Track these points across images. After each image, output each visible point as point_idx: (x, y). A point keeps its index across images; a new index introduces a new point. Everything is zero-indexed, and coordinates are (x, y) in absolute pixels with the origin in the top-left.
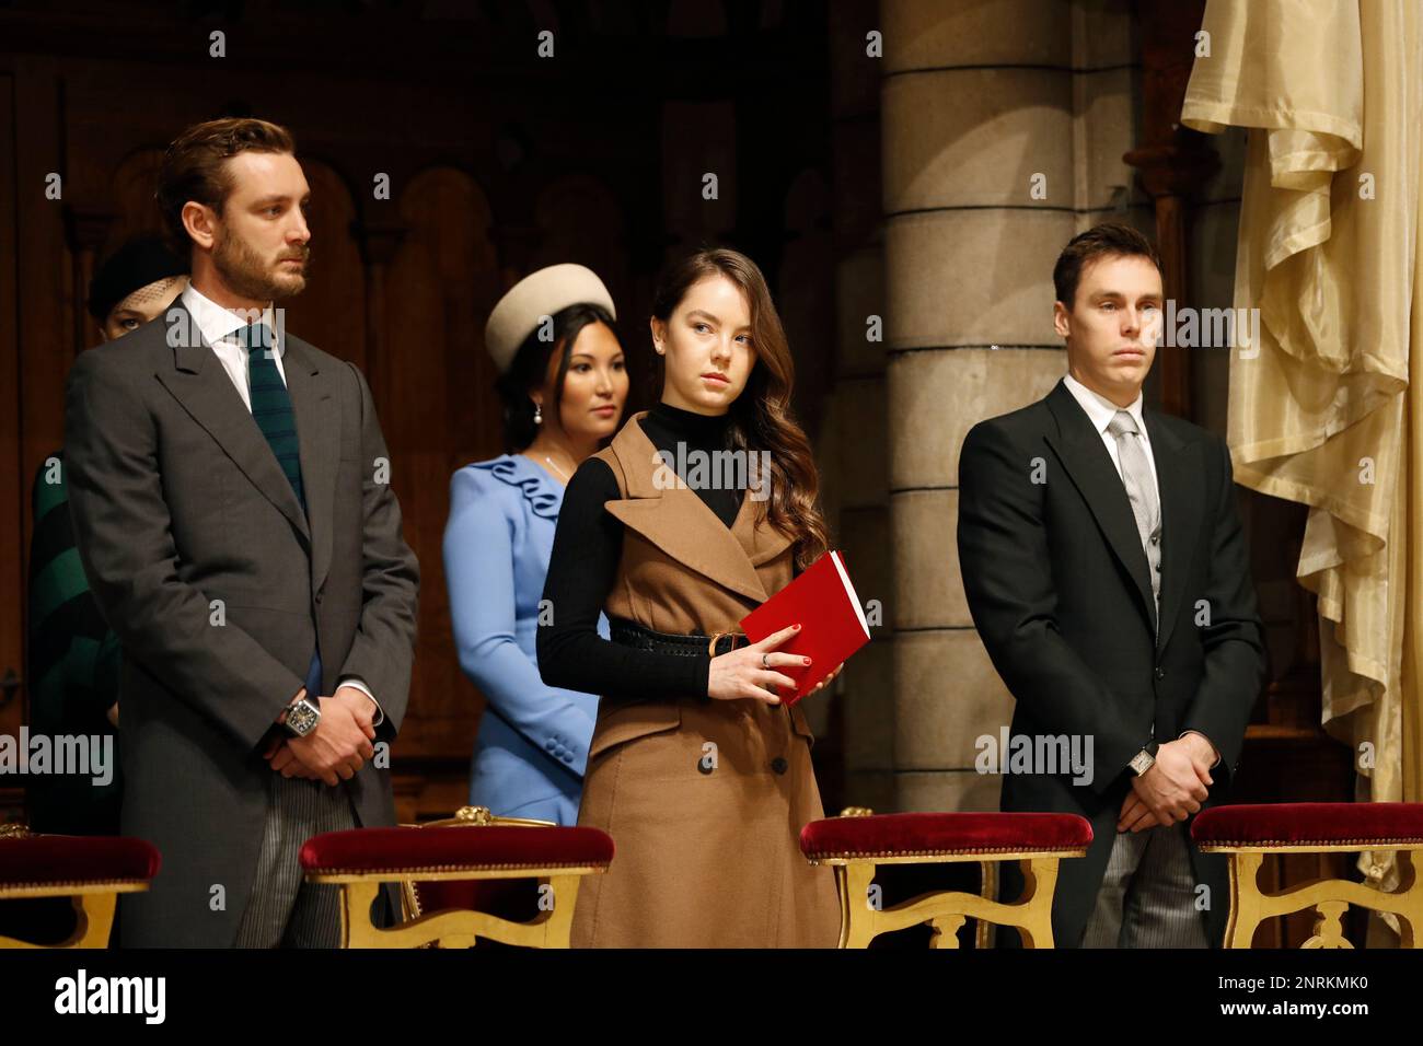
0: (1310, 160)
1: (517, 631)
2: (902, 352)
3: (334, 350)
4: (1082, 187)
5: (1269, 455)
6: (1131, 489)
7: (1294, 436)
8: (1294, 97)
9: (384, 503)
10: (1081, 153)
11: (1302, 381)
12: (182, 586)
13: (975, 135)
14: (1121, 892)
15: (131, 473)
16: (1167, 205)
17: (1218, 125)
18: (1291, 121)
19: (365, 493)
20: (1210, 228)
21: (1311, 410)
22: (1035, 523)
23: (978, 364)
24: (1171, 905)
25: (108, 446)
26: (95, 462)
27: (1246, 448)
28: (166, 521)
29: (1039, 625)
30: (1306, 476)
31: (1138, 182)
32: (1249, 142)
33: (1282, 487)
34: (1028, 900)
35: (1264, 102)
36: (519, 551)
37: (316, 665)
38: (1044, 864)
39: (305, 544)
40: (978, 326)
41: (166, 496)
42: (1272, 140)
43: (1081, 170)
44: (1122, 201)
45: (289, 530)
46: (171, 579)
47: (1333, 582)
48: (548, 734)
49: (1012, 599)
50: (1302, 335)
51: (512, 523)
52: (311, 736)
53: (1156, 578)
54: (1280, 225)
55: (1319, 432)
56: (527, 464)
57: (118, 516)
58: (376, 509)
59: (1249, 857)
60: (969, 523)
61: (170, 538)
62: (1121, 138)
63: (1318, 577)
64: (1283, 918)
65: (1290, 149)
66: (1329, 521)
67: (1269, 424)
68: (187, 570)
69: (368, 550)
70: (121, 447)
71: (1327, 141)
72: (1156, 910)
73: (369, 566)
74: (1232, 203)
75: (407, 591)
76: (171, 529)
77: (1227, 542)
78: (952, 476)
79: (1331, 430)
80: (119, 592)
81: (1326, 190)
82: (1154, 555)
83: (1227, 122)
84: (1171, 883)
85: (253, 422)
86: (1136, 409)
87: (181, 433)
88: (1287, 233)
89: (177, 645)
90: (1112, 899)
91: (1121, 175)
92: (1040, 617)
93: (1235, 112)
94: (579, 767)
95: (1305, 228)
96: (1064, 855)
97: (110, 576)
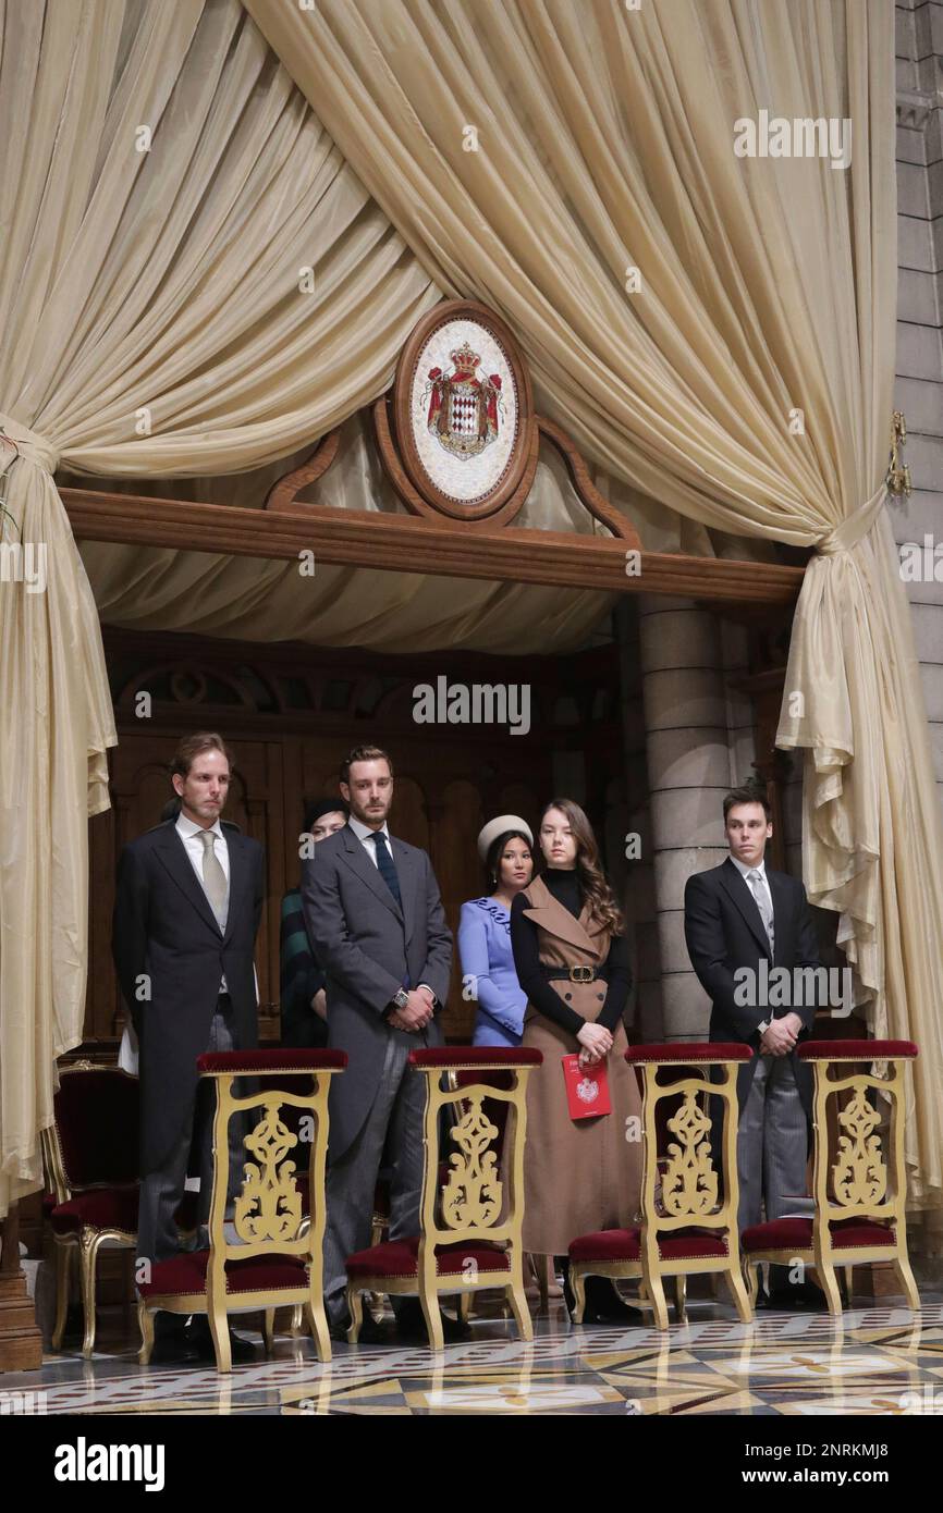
0: (832, 760)
1: (490, 973)
2: (660, 851)
3: (414, 844)
4: (734, 779)
5: (821, 890)
6: (759, 903)
7: (831, 882)
8: (823, 734)
9: (437, 909)
10: (733, 765)
11: (834, 858)
12: (349, 943)
13: (685, 758)
14: (763, 1084)
15: (325, 894)
16: (771, 784)
17: (791, 747)
18: (822, 744)
19: (428, 904)
20: (790, 794)
21: (839, 870)
22: (717, 920)
23: (693, 855)
24: (787, 1090)
25: (317, 883)
26: (311, 891)
27: (812, 887)
28: (342, 915)
29: (719, 964)
30: (838, 899)
31: (758, 775)
32: (804, 754)
33: (828, 904)
34: (726, 1082)
35: (810, 736)
36: (490, 938)
37: (408, 978)
38: (732, 1066)
39: (402, 924)
40: (692, 839)
41: (342, 905)
42: (815, 752)
43: (733, 771)
44: (751, 784)
45: (395, 919)
46: (344, 940)
47: (852, 945)
48: (504, 1018)
49: (707, 953)
50: (833, 837)
51: (486, 926)
52: (405, 1007)
53: (772, 943)
54: (820, 789)
55: (842, 880)
56: (492, 901)
57: (322, 914)
58: (434, 912)
59: (823, 1064)
60: (689, 920)
61: (344, 923)
62: (750, 756)
63: (846, 943)
64: (838, 1092)
65: (823, 756)
66: (849, 919)
67: (820, 877)
68: (351, 936)
69: (430, 929)
70: (323, 884)
71: (839, 752)
72: (781, 1093)
73: (430, 936)
74: (799, 783)
75: (448, 947)
76: (344, 919)
77: (805, 927)
78: (682, 905)
79: (848, 878)
80: (323, 946)
81: (839, 773)
82: (770, 932)
83: (794, 745)
84: (786, 1081)
85: (378, 873)
86: (761, 868)
87: (347, 877)
88: (824, 792)
89: (347, 968)
90: (759, 1087)
91: (750, 772)
92: (719, 961)
93: (798, 742)
94: (519, 1032)
95: (831, 790)
96: (741, 1062)
97: (320, 939)
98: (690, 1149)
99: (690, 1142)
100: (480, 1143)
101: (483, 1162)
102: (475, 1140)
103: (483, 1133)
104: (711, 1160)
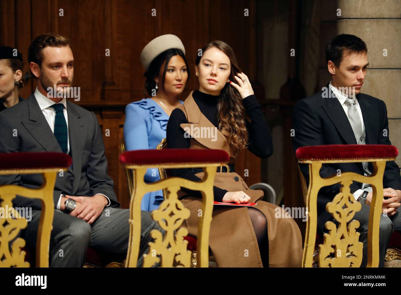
51: (146, 122)
98: (343, 227)
99: (343, 221)
100: (175, 222)
101: (177, 236)
102: (171, 220)
103: (178, 214)
104: (358, 234)
